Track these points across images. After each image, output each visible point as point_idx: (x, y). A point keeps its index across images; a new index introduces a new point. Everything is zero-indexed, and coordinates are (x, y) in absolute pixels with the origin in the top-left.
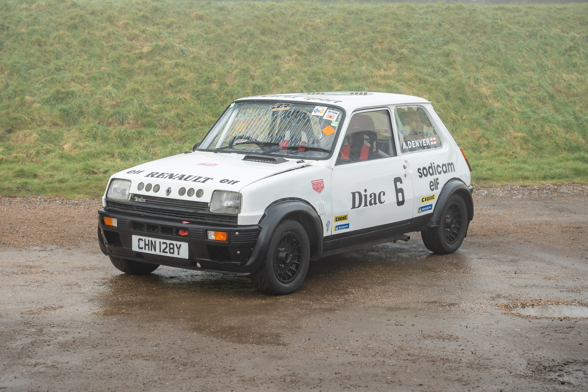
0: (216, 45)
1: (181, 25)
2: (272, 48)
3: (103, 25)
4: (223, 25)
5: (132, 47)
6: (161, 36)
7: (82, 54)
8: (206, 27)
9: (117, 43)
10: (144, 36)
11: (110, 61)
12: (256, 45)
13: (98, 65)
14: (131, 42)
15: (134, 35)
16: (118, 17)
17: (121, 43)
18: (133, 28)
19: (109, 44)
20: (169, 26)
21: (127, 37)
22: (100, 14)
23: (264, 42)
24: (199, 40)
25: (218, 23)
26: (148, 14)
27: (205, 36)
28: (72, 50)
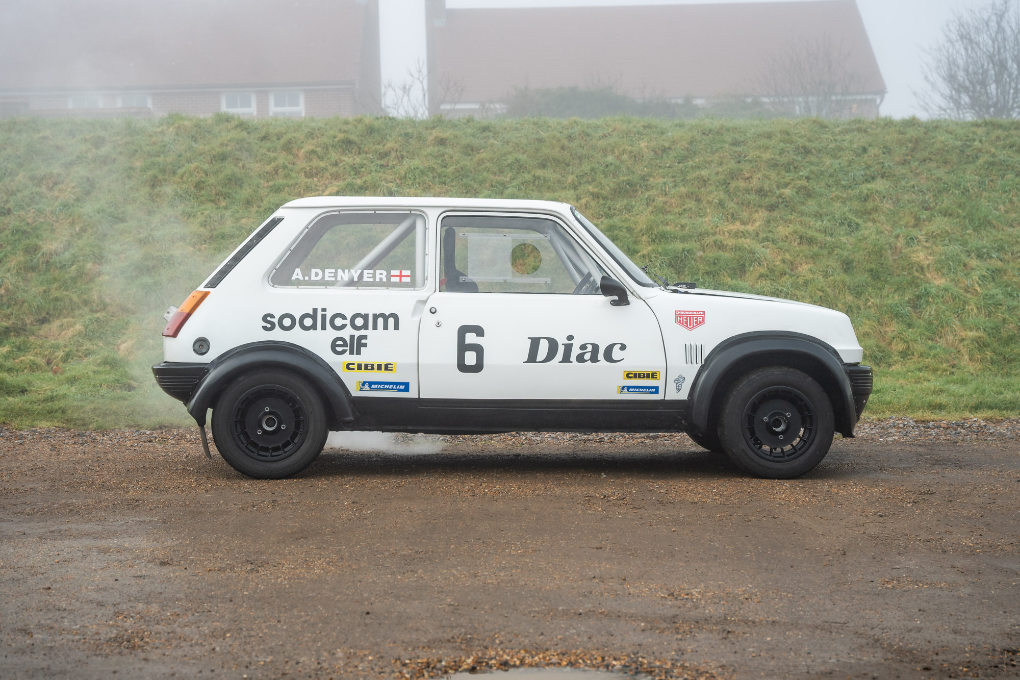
0: (454, 184)
1: (404, 153)
2: (549, 188)
3: (272, 155)
4: (478, 153)
5: (308, 187)
6: (363, 170)
7: (219, 199)
8: (446, 156)
9: (285, 182)
10: (335, 169)
11: (261, 209)
12: (523, 184)
13: (237, 215)
14: (308, 180)
15: (316, 169)
16: (303, 142)
17: (291, 182)
18: (321, 158)
19: (271, 183)
20: (384, 155)
21: (305, 172)
22: (275, 139)
23: (539, 178)
24: (427, 175)
25: (470, 150)
26: (353, 137)
27: (440, 170)
28: (203, 192)
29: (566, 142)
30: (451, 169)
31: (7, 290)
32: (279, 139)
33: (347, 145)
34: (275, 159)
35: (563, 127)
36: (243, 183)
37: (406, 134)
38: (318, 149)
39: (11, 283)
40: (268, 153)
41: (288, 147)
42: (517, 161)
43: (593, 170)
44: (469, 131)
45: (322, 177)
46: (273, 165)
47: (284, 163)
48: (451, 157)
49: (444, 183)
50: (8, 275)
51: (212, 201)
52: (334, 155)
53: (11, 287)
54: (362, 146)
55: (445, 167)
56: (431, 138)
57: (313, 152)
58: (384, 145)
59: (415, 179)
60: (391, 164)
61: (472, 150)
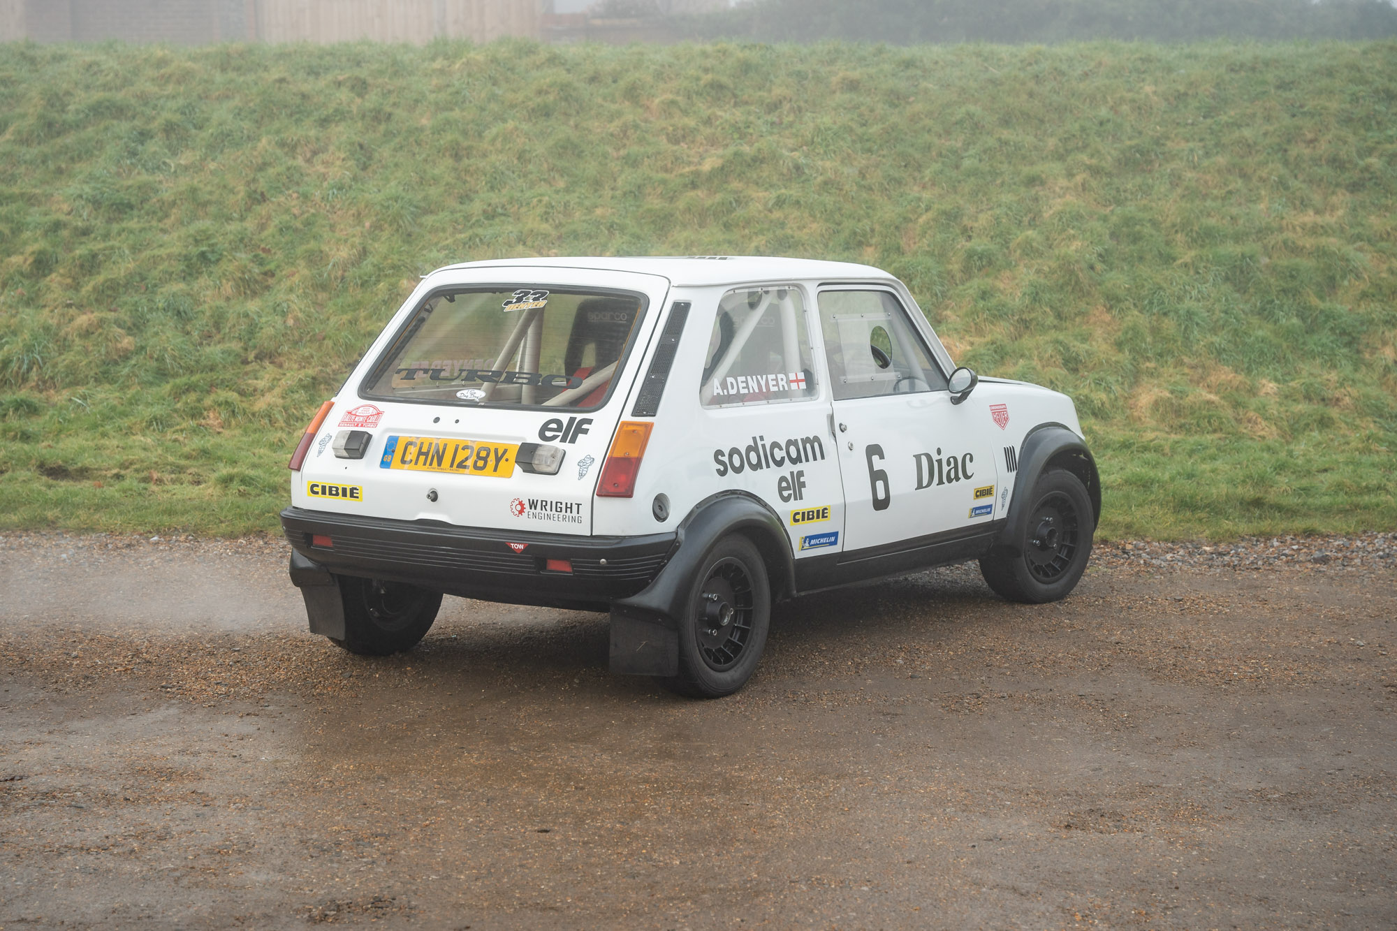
29: (1031, 85)
30: (875, 129)
31: (296, 319)
32: (615, 81)
33: (717, 90)
34: (619, 114)
35: (1022, 61)
36: (582, 152)
37: (799, 73)
38: (679, 99)
39: (301, 309)
40: (606, 104)
41: (632, 94)
42: (970, 115)
43: (1083, 129)
44: (887, 67)
45: (693, 142)
46: (617, 123)
47: (634, 121)
48: (872, 111)
49: (870, 150)
50: (293, 297)
51: (545, 180)
52: (703, 108)
53: (300, 315)
54: (738, 92)
55: (864, 125)
56: (834, 80)
57: (673, 102)
58: (770, 91)
59: (827, 146)
60: (786, 120)
61: (898, 99)
